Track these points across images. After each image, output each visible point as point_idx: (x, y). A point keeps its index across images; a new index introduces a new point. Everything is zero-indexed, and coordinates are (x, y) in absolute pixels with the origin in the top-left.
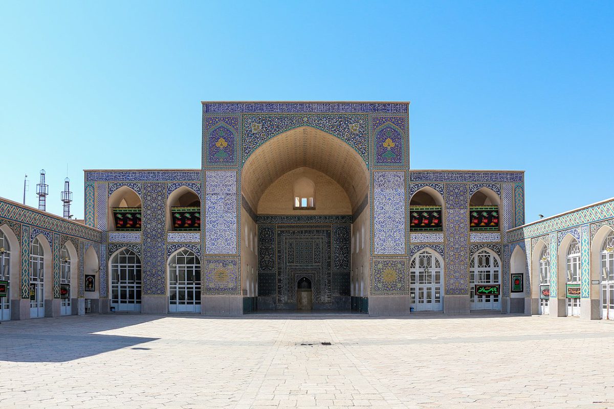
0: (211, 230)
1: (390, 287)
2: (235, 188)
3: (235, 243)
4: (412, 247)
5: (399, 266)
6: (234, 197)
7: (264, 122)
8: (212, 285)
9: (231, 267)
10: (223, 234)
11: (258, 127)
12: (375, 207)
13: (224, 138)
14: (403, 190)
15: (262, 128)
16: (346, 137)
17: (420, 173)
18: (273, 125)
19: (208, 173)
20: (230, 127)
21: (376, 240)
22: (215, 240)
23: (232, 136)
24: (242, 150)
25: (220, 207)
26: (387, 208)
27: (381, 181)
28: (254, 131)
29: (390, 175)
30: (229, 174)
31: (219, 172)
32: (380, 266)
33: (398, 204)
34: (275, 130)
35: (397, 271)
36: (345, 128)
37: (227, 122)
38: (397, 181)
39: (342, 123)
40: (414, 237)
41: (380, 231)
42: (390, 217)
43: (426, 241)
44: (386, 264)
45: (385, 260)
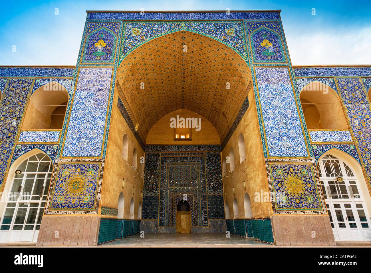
0: (74, 128)
1: (298, 201)
2: (109, 84)
3: (101, 143)
4: (315, 147)
5: (304, 172)
6: (107, 93)
7: (144, 27)
8: (61, 200)
9: (91, 173)
10: (88, 132)
11: (138, 31)
12: (262, 102)
13: (104, 40)
14: (289, 85)
15: (142, 32)
16: (223, 39)
17: (304, 69)
18: (152, 30)
19: (82, 70)
20: (110, 31)
21: (269, 138)
22: (77, 139)
23: (112, 38)
24: (121, 50)
25: (89, 103)
26: (275, 103)
27: (264, 76)
28: (133, 35)
29: (272, 71)
30: (104, 70)
31: (94, 69)
32: (280, 172)
33: (287, 99)
34: (154, 34)
35: (303, 178)
36: (221, 32)
37: (108, 27)
38: (281, 76)
39: (218, 28)
40: (314, 135)
41: (272, 128)
42: (280, 113)
43: (331, 140)
44: (287, 170)
45: (284, 164)
